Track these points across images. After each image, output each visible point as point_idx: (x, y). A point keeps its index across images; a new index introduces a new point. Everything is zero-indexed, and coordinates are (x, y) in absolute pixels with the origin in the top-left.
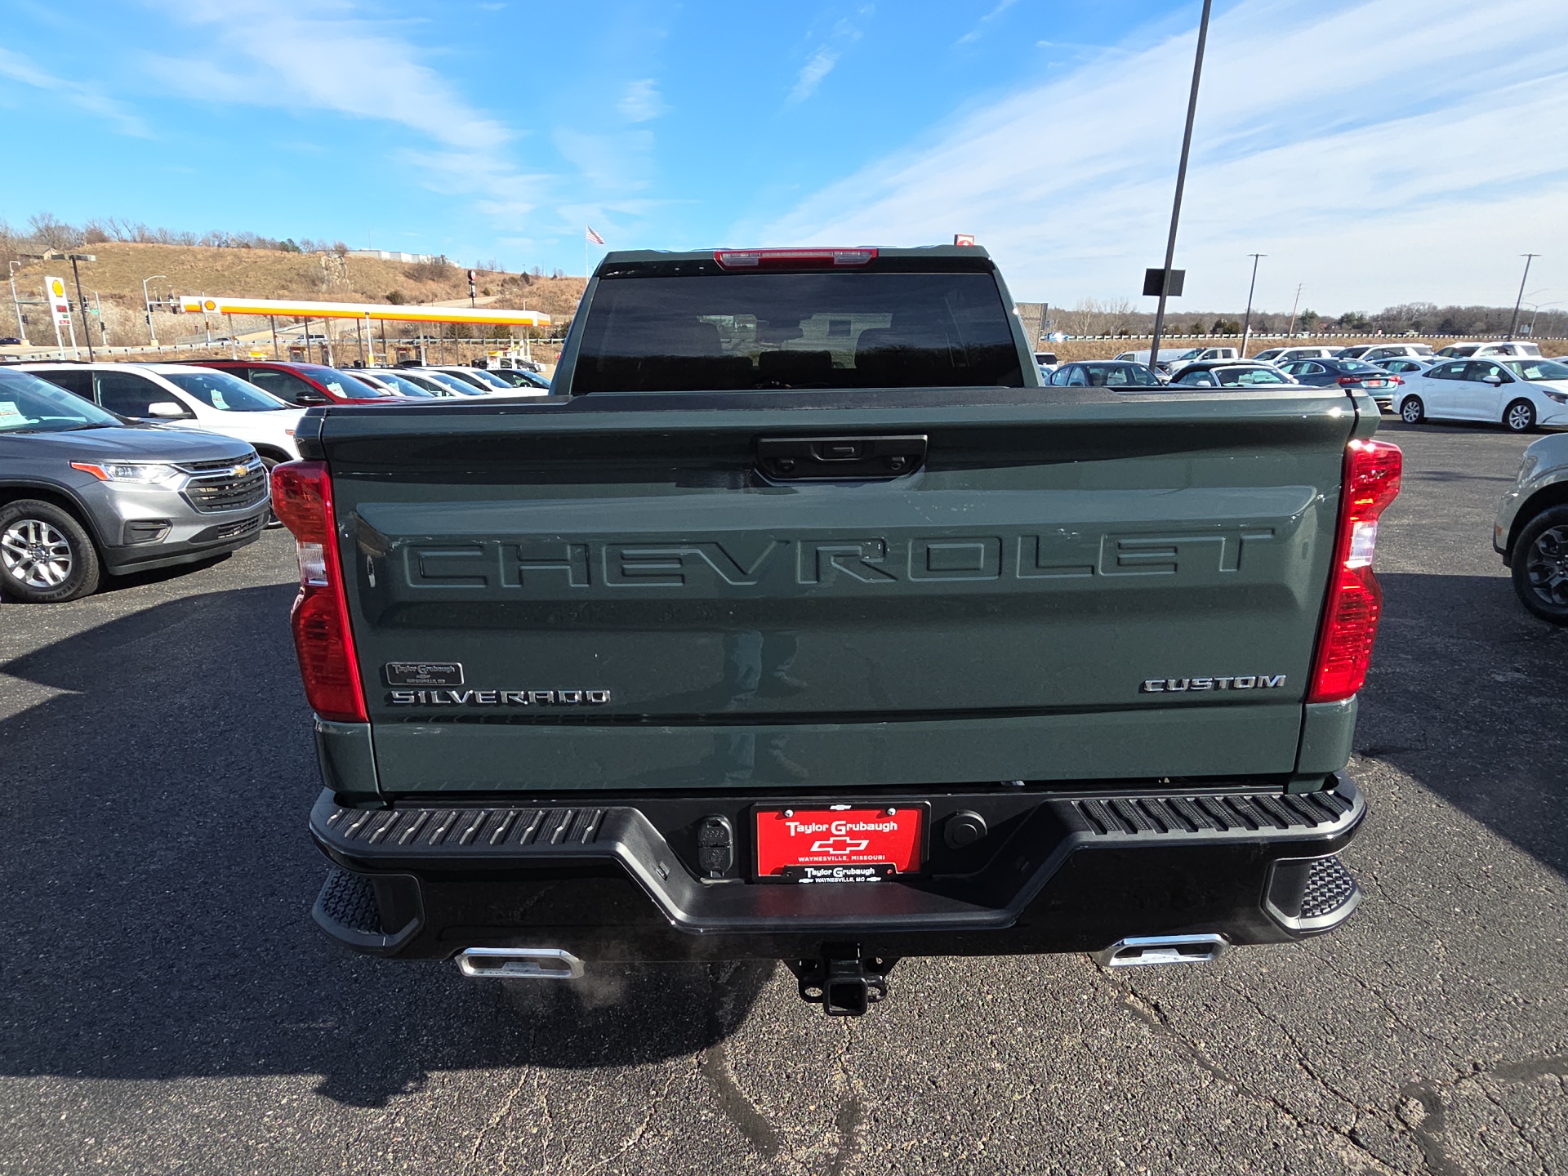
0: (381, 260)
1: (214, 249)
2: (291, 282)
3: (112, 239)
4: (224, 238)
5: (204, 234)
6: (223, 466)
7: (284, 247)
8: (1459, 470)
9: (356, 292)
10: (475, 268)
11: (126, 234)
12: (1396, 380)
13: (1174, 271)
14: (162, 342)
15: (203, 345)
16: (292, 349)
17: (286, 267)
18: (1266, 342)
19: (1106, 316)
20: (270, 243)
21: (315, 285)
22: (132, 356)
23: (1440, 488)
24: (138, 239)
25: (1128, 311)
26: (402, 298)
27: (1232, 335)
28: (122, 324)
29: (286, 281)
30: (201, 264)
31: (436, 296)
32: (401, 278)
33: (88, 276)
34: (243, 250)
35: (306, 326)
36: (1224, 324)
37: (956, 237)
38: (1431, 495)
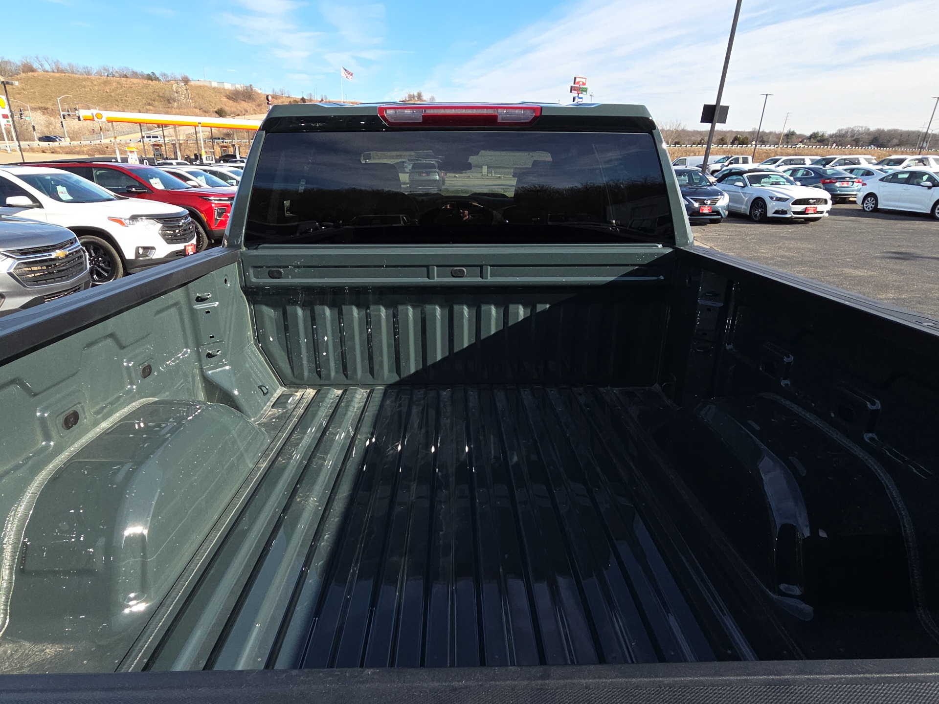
0: (211, 87)
1: (104, 78)
2: (154, 101)
3: (39, 70)
4: (111, 71)
5: (97, 68)
6: (45, 251)
7: (150, 78)
8: (912, 250)
9: (196, 108)
10: (271, 94)
11: (47, 68)
12: (859, 182)
13: (722, 106)
14: (72, 139)
15: (98, 142)
16: (154, 145)
17: (150, 91)
18: (765, 151)
19: (667, 131)
20: (140, 75)
21: (170, 103)
22: (53, 148)
23: (904, 266)
24: (55, 71)
25: (680, 128)
26: (225, 112)
27: (744, 146)
28: (48, 127)
29: (151, 100)
30: (96, 88)
31: (247, 112)
32: (225, 99)
33: (24, 94)
34: (123, 79)
35: (163, 130)
36: (739, 138)
37: (575, 78)
38: (899, 272)
